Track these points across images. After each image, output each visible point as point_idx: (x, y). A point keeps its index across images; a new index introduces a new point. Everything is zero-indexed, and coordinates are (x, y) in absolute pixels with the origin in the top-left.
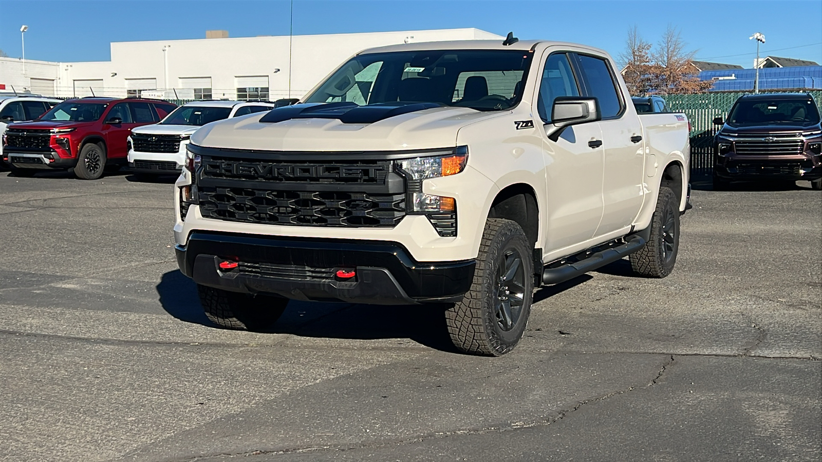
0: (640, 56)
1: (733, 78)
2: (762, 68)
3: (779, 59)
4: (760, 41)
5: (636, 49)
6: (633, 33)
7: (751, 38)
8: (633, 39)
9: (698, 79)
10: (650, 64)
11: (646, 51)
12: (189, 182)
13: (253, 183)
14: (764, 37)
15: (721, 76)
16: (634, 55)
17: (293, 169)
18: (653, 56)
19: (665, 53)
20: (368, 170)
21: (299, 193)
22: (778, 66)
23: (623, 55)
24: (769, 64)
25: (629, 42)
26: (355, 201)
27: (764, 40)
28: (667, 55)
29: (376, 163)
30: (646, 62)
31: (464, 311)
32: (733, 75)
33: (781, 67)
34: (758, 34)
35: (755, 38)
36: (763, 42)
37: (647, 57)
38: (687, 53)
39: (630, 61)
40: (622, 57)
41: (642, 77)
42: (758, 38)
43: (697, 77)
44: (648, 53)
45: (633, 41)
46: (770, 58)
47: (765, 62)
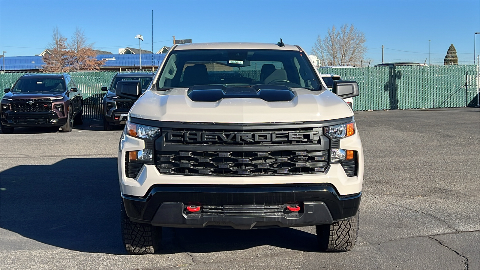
0: (60, 45)
1: (114, 59)
2: (124, 54)
3: (133, 49)
4: (140, 40)
5: (58, 41)
6: (56, 31)
7: (136, 37)
8: (56, 34)
9: (96, 59)
10: (67, 50)
11: (64, 42)
12: (143, 147)
13: (216, 147)
14: (143, 37)
15: (107, 58)
16: (57, 44)
17: (253, 136)
18: (69, 45)
19: (76, 44)
20: (310, 134)
21: (256, 153)
22: (133, 53)
23: (51, 44)
24: (128, 52)
25: (54, 36)
26: (297, 157)
27: (143, 39)
28: (77, 45)
29: (312, 130)
30: (64, 49)
31: (345, 225)
32: (114, 57)
33: (134, 53)
34: (139, 36)
35: (138, 37)
36: (142, 40)
37: (65, 46)
38: (89, 44)
39: (55, 48)
40: (50, 46)
41: (62, 57)
42: (140, 38)
43: (95, 58)
44: (66, 44)
45: (56, 36)
46: (128, 49)
47: (125, 51)
